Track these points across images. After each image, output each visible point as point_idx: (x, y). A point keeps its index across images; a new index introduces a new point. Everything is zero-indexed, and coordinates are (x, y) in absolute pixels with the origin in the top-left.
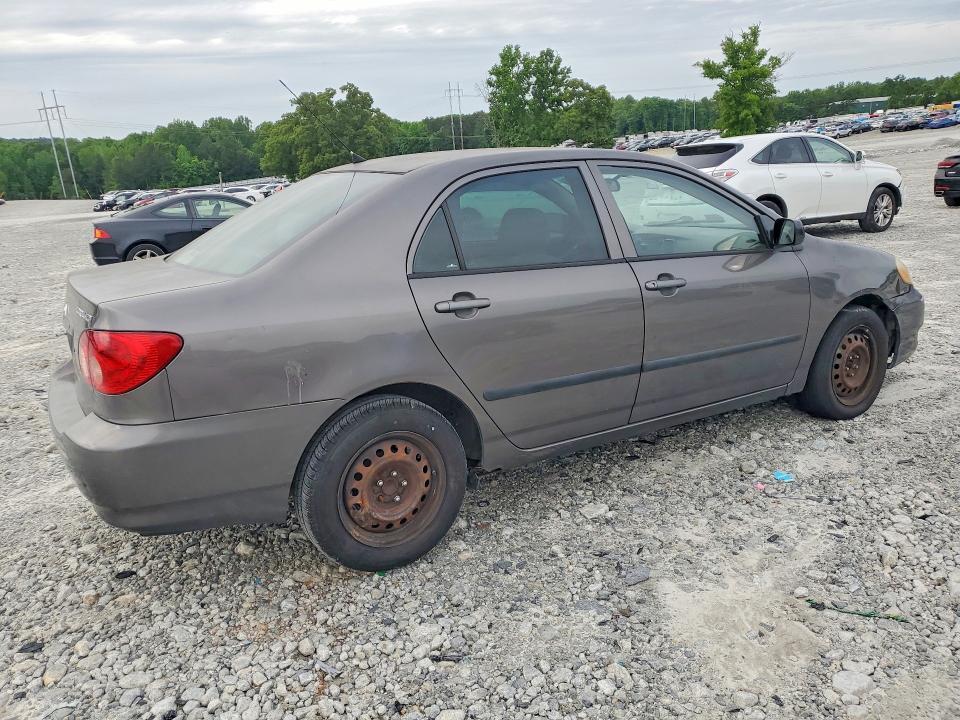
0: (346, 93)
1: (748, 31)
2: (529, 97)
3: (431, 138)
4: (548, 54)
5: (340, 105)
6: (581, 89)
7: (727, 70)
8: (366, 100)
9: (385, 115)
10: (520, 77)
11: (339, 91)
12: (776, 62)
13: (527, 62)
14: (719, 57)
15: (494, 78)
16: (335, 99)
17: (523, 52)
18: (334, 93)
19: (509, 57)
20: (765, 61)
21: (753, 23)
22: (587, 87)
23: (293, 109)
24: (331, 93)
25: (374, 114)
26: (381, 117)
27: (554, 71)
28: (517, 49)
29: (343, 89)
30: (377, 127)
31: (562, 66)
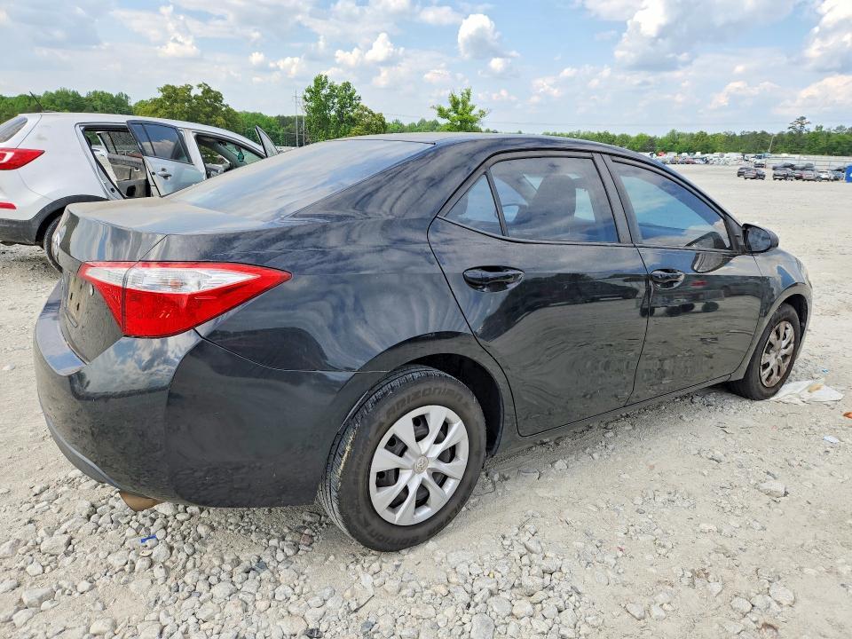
0: (201, 90)
1: (465, 92)
2: (333, 113)
3: (281, 132)
4: (347, 86)
5: (196, 97)
6: (366, 113)
7: (451, 113)
8: (218, 97)
9: (232, 110)
10: (328, 97)
11: (195, 87)
12: (483, 114)
13: (332, 88)
14: (447, 106)
15: (308, 95)
16: (193, 94)
17: (330, 81)
18: (192, 88)
19: (320, 83)
20: (473, 113)
21: (468, 87)
22: (370, 112)
23: (160, 95)
24: (189, 89)
25: (224, 109)
26: (229, 111)
27: (351, 97)
28: (326, 77)
29: (200, 86)
30: (225, 118)
31: (356, 95)
